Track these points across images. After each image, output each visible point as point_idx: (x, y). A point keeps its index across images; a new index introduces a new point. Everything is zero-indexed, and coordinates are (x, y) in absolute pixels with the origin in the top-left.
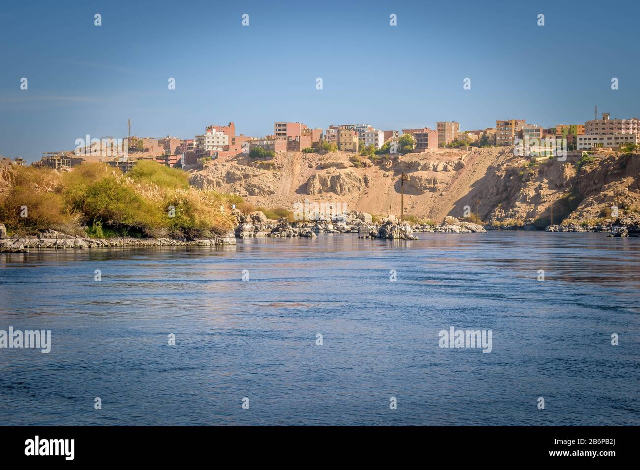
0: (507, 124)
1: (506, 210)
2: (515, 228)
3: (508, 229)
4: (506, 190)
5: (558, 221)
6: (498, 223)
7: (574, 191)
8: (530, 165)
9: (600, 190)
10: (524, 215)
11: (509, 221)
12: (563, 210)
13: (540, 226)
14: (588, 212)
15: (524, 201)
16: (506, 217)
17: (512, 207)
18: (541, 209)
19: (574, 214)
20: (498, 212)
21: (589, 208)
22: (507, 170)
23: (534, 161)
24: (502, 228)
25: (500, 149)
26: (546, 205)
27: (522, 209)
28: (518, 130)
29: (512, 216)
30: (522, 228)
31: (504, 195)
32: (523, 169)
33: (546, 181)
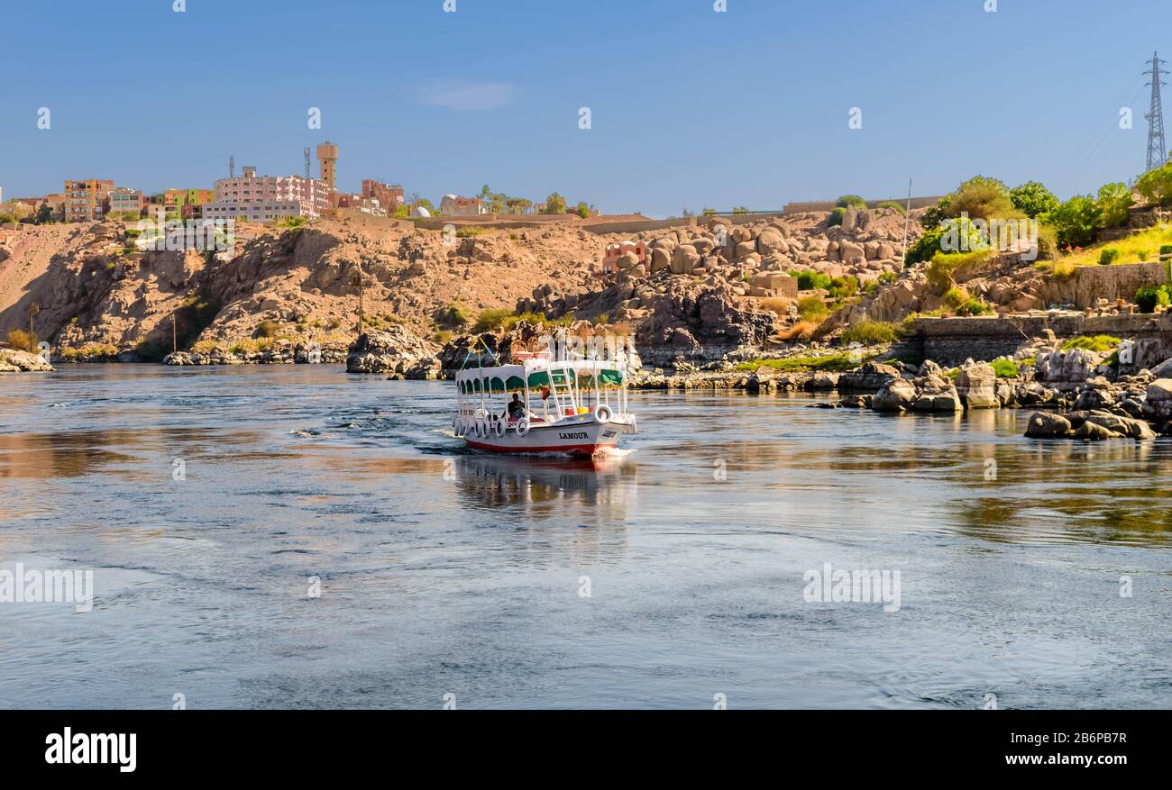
0: (82, 186)
1: (86, 327)
2: (103, 359)
3: (90, 361)
4: (84, 294)
5: (185, 344)
6: (72, 351)
7: (204, 294)
8: (126, 252)
9: (248, 291)
10: (119, 336)
11: (92, 347)
12: (190, 325)
13: (152, 353)
14: (233, 328)
15: (117, 312)
16: (86, 340)
17: (97, 323)
18: (148, 325)
19: (209, 333)
20: (71, 332)
21: (235, 322)
22: (86, 262)
23: (132, 245)
24: (80, 359)
25: (73, 227)
26: (157, 319)
27: (114, 326)
28: (102, 196)
29: (96, 339)
30: (115, 359)
31: (82, 303)
32: (114, 258)
33: (153, 277)
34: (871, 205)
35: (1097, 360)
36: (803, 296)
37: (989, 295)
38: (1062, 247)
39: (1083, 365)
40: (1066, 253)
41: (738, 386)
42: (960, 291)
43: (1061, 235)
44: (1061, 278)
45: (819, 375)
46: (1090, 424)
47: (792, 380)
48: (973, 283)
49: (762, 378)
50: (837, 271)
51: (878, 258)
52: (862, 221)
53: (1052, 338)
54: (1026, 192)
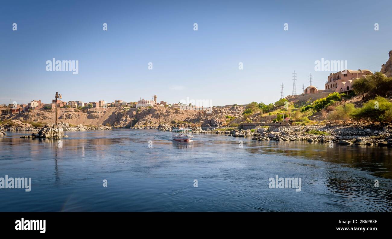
0: (117, 101)
1: (118, 123)
2: (120, 128)
3: (118, 128)
4: (118, 118)
5: (133, 126)
6: (116, 126)
7: (136, 118)
8: (124, 112)
9: (143, 118)
10: (123, 124)
11: (119, 126)
12: (134, 123)
13: (128, 127)
14: (140, 123)
15: (122, 121)
16: (118, 125)
17: (119, 122)
18: (127, 123)
19: (137, 124)
20: (115, 124)
21: (141, 122)
22: (118, 113)
23: (125, 110)
24: (117, 128)
25: (116, 108)
26: (129, 122)
27: (122, 123)
28: (120, 103)
29: (119, 125)
30: (122, 128)
31: (117, 119)
32: (122, 112)
33: (128, 115)
34: (238, 105)
35: (266, 129)
36: (227, 119)
37: (252, 120)
38: (263, 113)
39: (264, 130)
40: (264, 114)
41: (215, 133)
42: (248, 119)
43: (263, 111)
44: (263, 117)
45: (227, 131)
46: (260, 138)
47: (223, 132)
48: (250, 118)
49: (218, 132)
50: (232, 116)
51: (239, 114)
52: (237, 108)
53: (260, 126)
54: (261, 104)
